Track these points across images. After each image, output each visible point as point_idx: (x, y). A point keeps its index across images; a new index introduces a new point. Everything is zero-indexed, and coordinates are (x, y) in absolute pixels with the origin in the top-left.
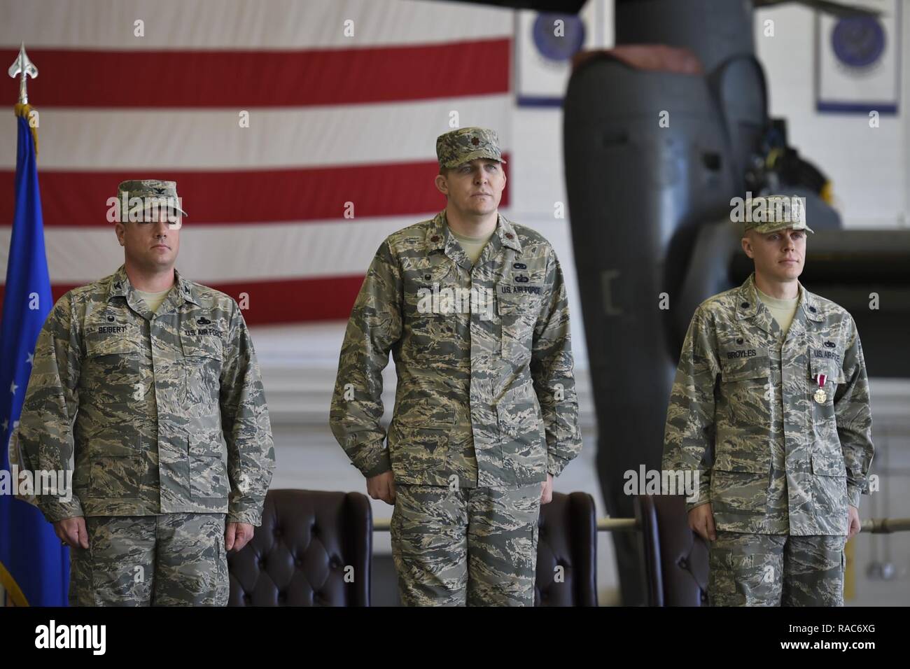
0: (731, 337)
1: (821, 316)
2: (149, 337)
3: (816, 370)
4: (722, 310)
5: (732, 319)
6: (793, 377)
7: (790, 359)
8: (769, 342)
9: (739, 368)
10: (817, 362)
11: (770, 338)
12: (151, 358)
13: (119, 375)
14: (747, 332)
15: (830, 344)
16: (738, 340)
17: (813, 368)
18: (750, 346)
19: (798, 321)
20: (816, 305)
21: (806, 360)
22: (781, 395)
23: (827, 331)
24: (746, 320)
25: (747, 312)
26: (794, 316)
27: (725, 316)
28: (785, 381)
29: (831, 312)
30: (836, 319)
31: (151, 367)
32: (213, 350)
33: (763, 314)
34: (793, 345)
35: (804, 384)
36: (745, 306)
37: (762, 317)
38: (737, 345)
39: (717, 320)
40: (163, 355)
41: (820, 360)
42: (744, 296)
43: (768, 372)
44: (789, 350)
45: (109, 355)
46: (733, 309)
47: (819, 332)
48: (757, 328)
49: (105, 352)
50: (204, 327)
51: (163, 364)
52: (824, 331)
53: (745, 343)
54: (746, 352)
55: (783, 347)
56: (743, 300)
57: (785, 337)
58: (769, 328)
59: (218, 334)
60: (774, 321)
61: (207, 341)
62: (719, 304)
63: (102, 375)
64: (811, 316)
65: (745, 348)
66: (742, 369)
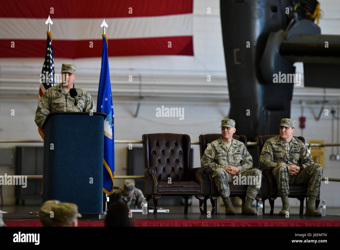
0: (218, 150)
2: (67, 100)
5: (218, 146)
6: (231, 159)
7: (230, 155)
8: (226, 151)
12: (67, 105)
13: (59, 108)
15: (239, 151)
17: (235, 157)
19: (232, 147)
20: (236, 143)
21: (233, 155)
22: (228, 163)
25: (221, 145)
28: (229, 160)
29: (239, 144)
30: (240, 146)
31: (67, 107)
32: (81, 103)
33: (224, 145)
34: (230, 152)
35: (233, 161)
36: (220, 143)
39: (215, 146)
40: (70, 104)
41: (236, 155)
42: (220, 141)
45: (57, 103)
46: (218, 144)
48: (223, 149)
49: (56, 102)
50: (79, 98)
51: (69, 106)
52: (237, 148)
55: (228, 153)
56: (220, 142)
57: (229, 150)
58: (225, 148)
59: (83, 100)
61: (80, 101)
62: (215, 143)
63: (55, 108)
64: (235, 146)
65: (221, 152)
66: (220, 156)
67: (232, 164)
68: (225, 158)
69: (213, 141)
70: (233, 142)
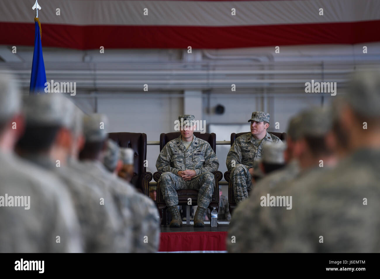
0: (174, 150)
1: (198, 145)
5: (174, 146)
6: (189, 161)
7: (187, 156)
11: (183, 151)
15: (199, 151)
17: (193, 158)
19: (191, 146)
20: (197, 142)
21: (192, 156)
22: (185, 165)
23: (199, 148)
25: (178, 145)
28: (186, 162)
29: (202, 143)
30: (202, 145)
34: (189, 153)
35: (191, 163)
36: (178, 143)
38: (175, 152)
39: (171, 146)
41: (196, 156)
42: (178, 140)
44: (187, 154)
46: (175, 144)
47: (197, 149)
48: (180, 149)
53: (177, 152)
57: (187, 151)
58: (183, 148)
60: (184, 146)
62: (172, 143)
64: (195, 145)
65: (177, 153)
66: (175, 158)
67: (190, 167)
68: (182, 160)
69: (171, 141)
70: (194, 141)
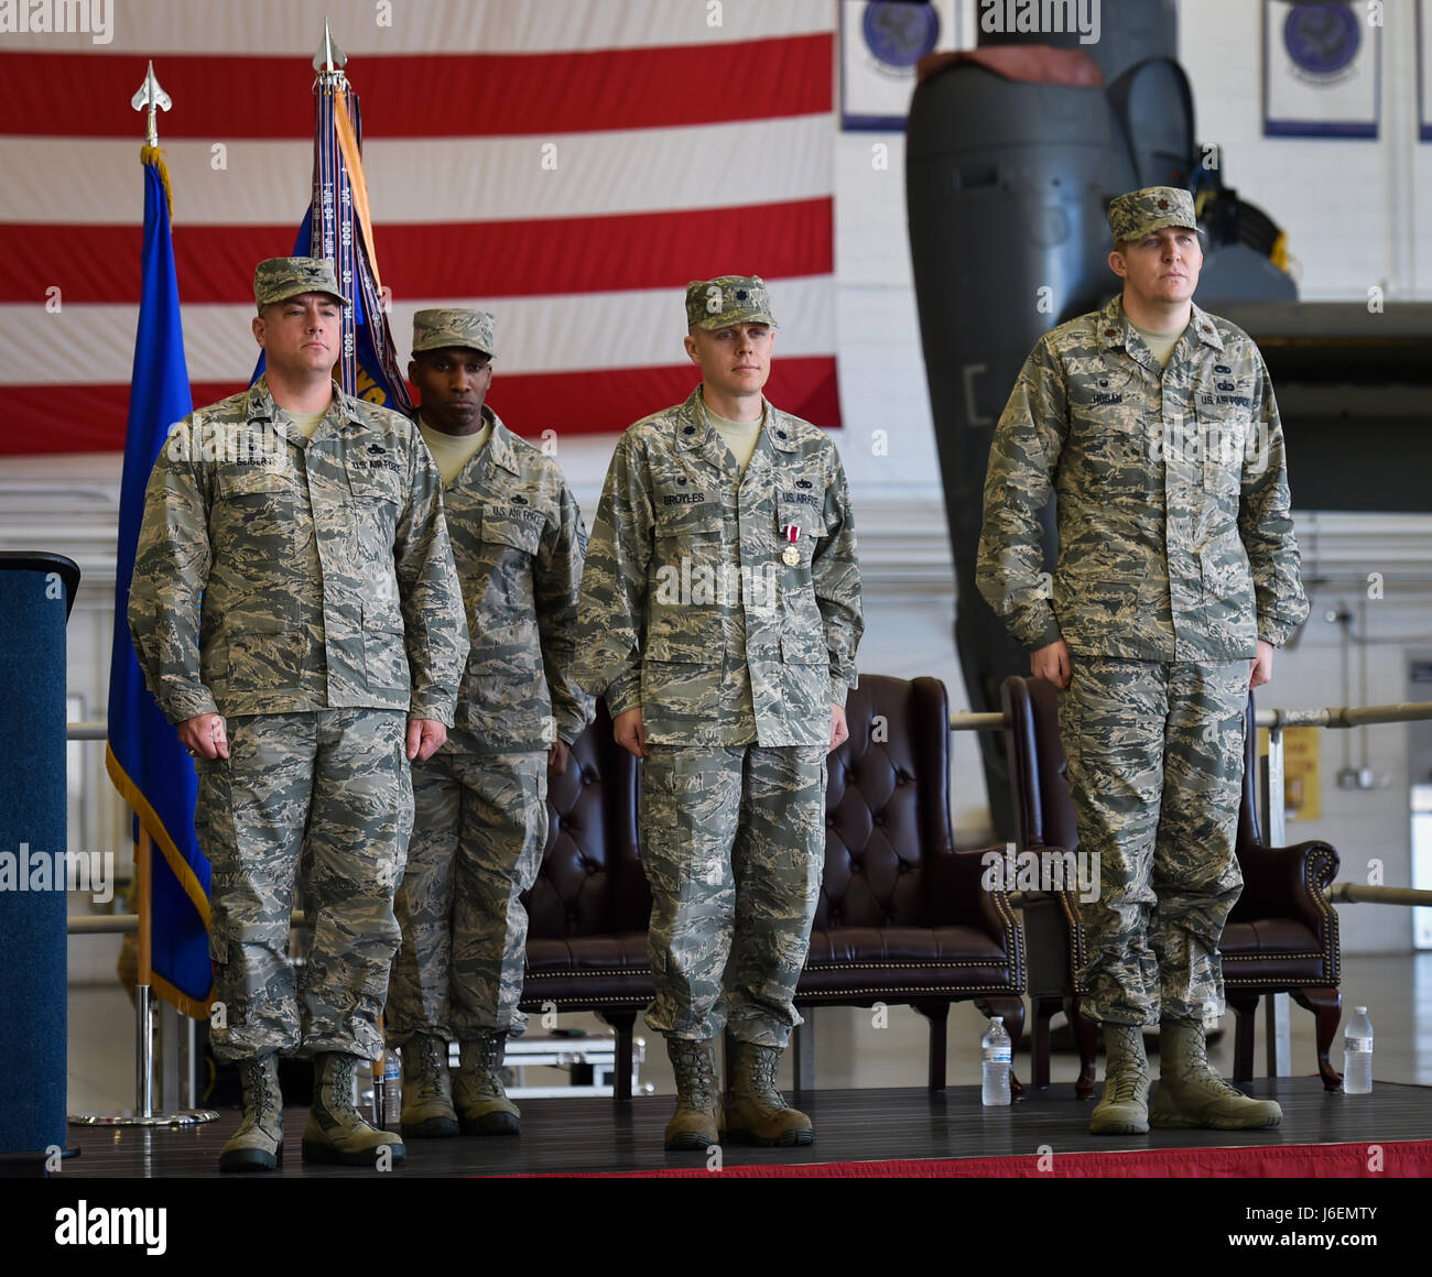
0: (670, 475)
1: (793, 444)
2: (304, 472)
3: (786, 520)
4: (658, 437)
5: (672, 449)
6: (755, 531)
7: (749, 505)
8: (721, 482)
9: (679, 518)
10: (787, 509)
11: (723, 476)
12: (308, 500)
13: (265, 522)
14: (692, 469)
15: (805, 484)
16: (679, 479)
17: (782, 516)
18: (696, 488)
19: (761, 453)
20: (786, 428)
21: (771, 507)
22: (739, 555)
23: (799, 466)
24: (690, 451)
25: (692, 439)
26: (756, 446)
27: (662, 446)
28: (743, 535)
29: (807, 437)
31: (310, 512)
32: (390, 490)
33: (714, 443)
34: (754, 487)
35: (770, 541)
36: (689, 431)
37: (713, 447)
38: (678, 486)
39: (651, 450)
40: (324, 495)
41: (791, 507)
42: (687, 417)
43: (720, 524)
44: (748, 493)
45: (251, 495)
46: (672, 436)
47: (790, 467)
48: (705, 463)
49: (247, 490)
50: (377, 457)
51: (324, 507)
52: (796, 466)
53: (689, 483)
54: (690, 496)
55: (740, 489)
56: (687, 423)
57: (744, 475)
58: (722, 462)
59: (396, 468)
60: (728, 452)
61: (381, 476)
62: (654, 429)
63: (240, 523)
64: (780, 444)
65: (688, 490)
66: (685, 520)
67: (761, 560)
69: (645, 419)
70: (770, 422)
